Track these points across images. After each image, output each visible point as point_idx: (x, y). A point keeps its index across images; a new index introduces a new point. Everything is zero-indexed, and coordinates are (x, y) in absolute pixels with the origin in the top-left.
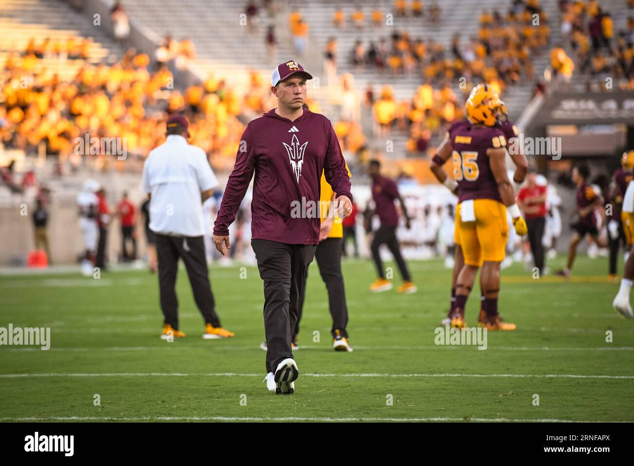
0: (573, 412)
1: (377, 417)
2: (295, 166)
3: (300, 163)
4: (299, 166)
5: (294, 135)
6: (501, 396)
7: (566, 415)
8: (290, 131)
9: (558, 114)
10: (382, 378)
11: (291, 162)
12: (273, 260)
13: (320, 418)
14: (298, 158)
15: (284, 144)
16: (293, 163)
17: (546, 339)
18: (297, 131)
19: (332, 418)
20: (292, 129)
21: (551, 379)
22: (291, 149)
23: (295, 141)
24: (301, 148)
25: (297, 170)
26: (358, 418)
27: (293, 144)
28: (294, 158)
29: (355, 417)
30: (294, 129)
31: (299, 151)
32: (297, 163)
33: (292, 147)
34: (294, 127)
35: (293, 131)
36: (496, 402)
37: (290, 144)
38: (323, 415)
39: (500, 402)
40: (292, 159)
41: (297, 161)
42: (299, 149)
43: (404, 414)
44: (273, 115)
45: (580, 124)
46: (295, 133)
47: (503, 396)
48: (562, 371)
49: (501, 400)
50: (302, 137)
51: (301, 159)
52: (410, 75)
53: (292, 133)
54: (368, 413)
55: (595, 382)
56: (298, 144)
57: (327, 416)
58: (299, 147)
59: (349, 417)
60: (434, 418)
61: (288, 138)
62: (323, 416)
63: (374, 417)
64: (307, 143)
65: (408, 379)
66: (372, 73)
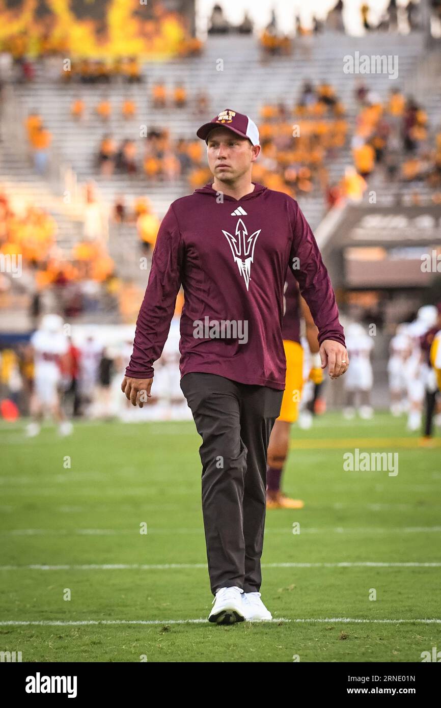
0: (370, 609)
1: (121, 620)
2: (242, 266)
3: (248, 261)
4: (246, 266)
5: (240, 220)
6: (280, 590)
7: (361, 613)
8: (233, 214)
9: (360, 234)
10: (130, 570)
11: (236, 259)
12: (210, 401)
13: (48, 622)
14: (246, 254)
15: (225, 232)
16: (239, 261)
17: (340, 518)
18: (244, 213)
19: (63, 622)
20: (236, 211)
21: (345, 568)
22: (234, 240)
23: (241, 229)
24: (250, 240)
25: (245, 270)
26: (96, 620)
27: (237, 233)
28: (240, 254)
29: (93, 620)
30: (240, 211)
31: (247, 244)
32: (243, 261)
33: (236, 237)
34: (240, 208)
35: (239, 214)
36: (274, 599)
37: (233, 234)
38: (52, 617)
39: (279, 598)
40: (237, 256)
41: (243, 258)
42: (247, 239)
43: (155, 616)
44: (210, 191)
45: (389, 246)
46: (242, 217)
47: (283, 590)
48: (359, 558)
49: (281, 596)
50: (251, 222)
51: (249, 256)
52: (173, 183)
53: (237, 217)
54: (110, 615)
55: (399, 571)
56: (245, 233)
57: (57, 619)
58: (247, 237)
59: (84, 620)
60: (195, 619)
61: (231, 224)
62: (51, 619)
63: (117, 619)
64: (259, 232)
65: (164, 571)
66: (122, 180)
